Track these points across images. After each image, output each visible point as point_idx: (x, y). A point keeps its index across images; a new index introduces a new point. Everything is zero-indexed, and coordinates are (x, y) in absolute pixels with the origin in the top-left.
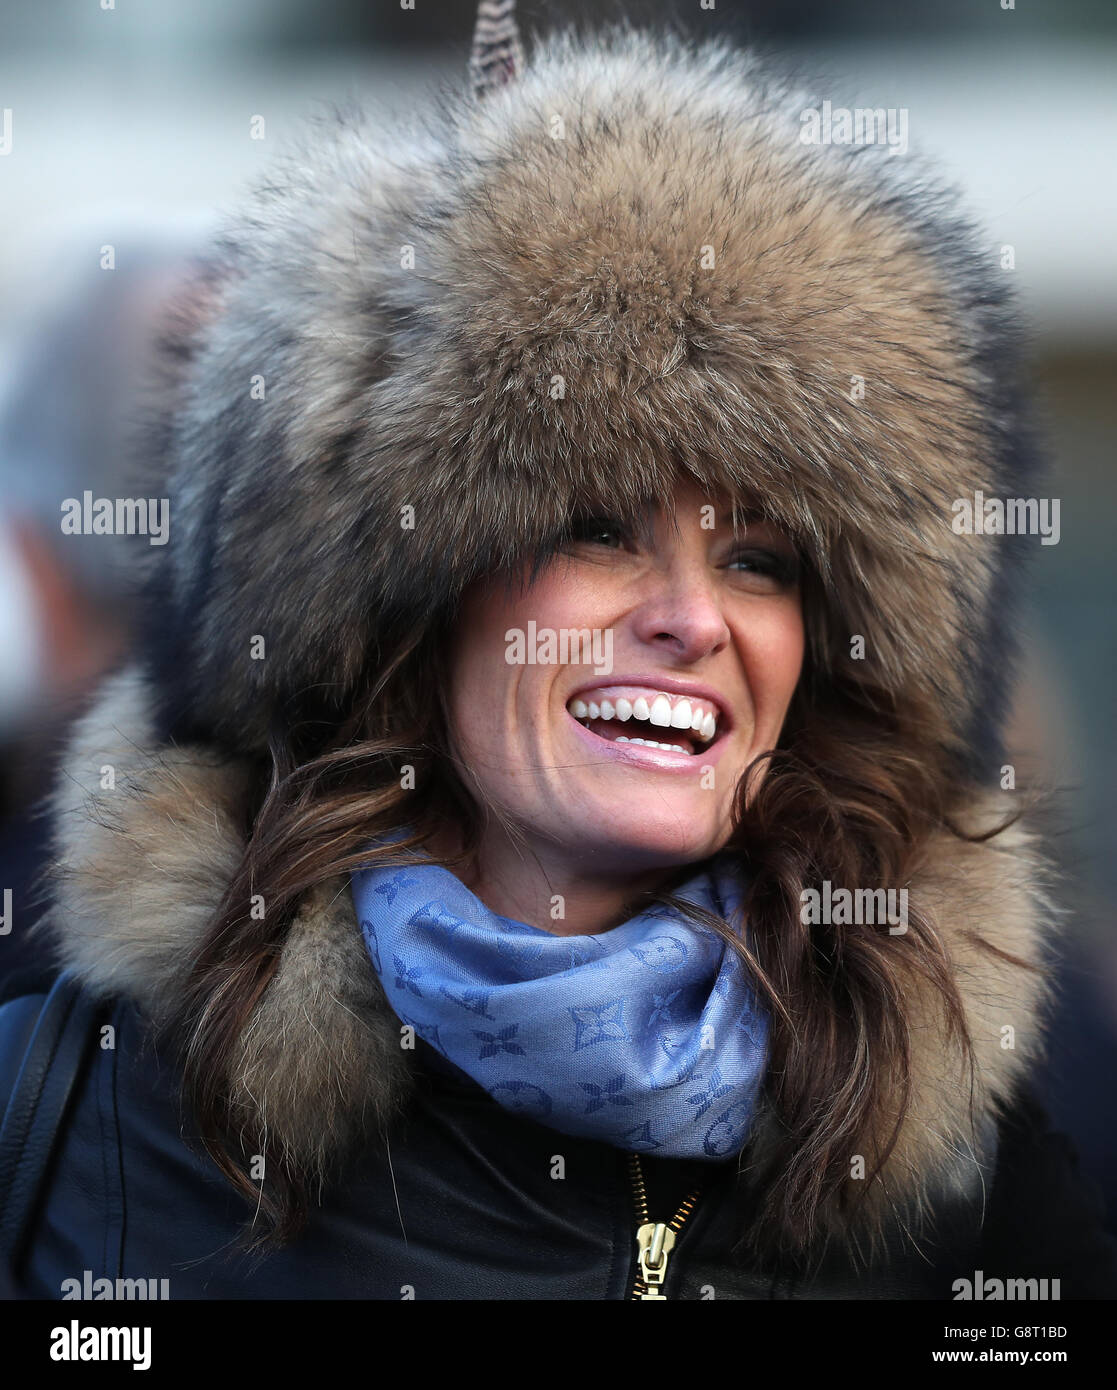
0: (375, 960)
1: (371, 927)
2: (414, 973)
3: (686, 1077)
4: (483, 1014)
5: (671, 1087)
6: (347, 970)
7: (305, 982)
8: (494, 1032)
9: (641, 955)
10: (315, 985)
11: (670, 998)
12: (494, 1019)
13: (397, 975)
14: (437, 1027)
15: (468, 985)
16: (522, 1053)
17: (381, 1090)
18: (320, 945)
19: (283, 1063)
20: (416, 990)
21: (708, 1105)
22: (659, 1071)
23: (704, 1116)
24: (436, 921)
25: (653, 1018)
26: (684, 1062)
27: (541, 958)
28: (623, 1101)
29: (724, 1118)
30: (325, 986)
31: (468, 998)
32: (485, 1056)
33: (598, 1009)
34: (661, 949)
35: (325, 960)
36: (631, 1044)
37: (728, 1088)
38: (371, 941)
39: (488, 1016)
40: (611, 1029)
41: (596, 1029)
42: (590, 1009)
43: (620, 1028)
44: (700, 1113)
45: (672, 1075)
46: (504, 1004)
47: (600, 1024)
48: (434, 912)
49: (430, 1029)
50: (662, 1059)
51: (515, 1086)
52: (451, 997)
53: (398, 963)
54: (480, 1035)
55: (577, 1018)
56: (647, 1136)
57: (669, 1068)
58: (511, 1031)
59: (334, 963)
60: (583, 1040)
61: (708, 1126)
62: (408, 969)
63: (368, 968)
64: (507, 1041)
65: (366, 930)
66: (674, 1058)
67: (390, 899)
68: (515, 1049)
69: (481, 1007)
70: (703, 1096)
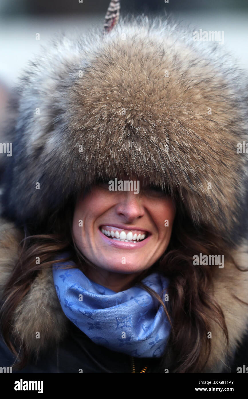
0: (59, 297)
1: (58, 288)
2: (70, 304)
3: (149, 337)
4: (90, 318)
5: (144, 340)
6: (50, 299)
7: (36, 300)
8: (93, 323)
9: (137, 301)
10: (40, 302)
11: (145, 313)
12: (93, 319)
13: (65, 304)
14: (76, 320)
15: (87, 309)
16: (101, 329)
17: (58, 334)
18: (43, 289)
19: (30, 324)
20: (70, 309)
21: (154, 345)
22: (141, 336)
23: (153, 348)
24: (77, 289)
25: (140, 319)
26: (148, 333)
27: (108, 301)
28: (130, 344)
29: (159, 348)
30: (42, 302)
31: (86, 313)
32: (90, 329)
33: (123, 318)
34: (143, 299)
35: (44, 295)
36: (133, 328)
37: (160, 340)
38: (58, 292)
39: (91, 318)
40: (127, 324)
41: (123, 323)
42: (122, 318)
43: (129, 323)
44: (152, 347)
45: (145, 337)
46: (96, 315)
47: (124, 322)
48: (76, 287)
49: (74, 320)
50: (142, 331)
51: (98, 338)
52: (81, 313)
53: (66, 300)
54: (89, 323)
55: (118, 320)
56: (136, 353)
57: (144, 334)
58: (98, 323)
59: (46, 296)
60: (119, 326)
61: (154, 350)
62: (68, 303)
63: (56, 299)
64: (97, 326)
65: (56, 288)
66: (146, 331)
67: (64, 280)
68: (99, 328)
69: (90, 316)
70: (153, 343)
